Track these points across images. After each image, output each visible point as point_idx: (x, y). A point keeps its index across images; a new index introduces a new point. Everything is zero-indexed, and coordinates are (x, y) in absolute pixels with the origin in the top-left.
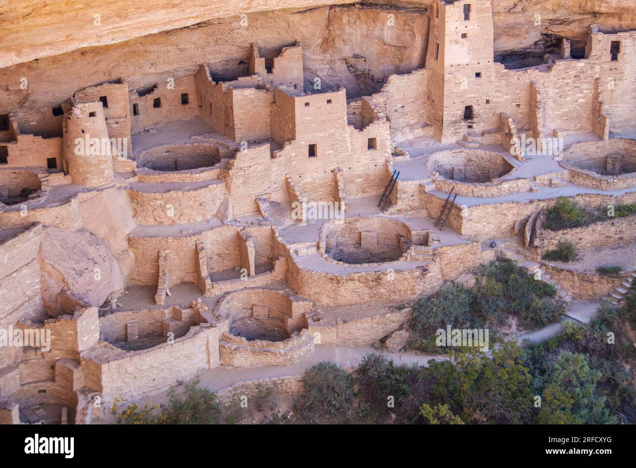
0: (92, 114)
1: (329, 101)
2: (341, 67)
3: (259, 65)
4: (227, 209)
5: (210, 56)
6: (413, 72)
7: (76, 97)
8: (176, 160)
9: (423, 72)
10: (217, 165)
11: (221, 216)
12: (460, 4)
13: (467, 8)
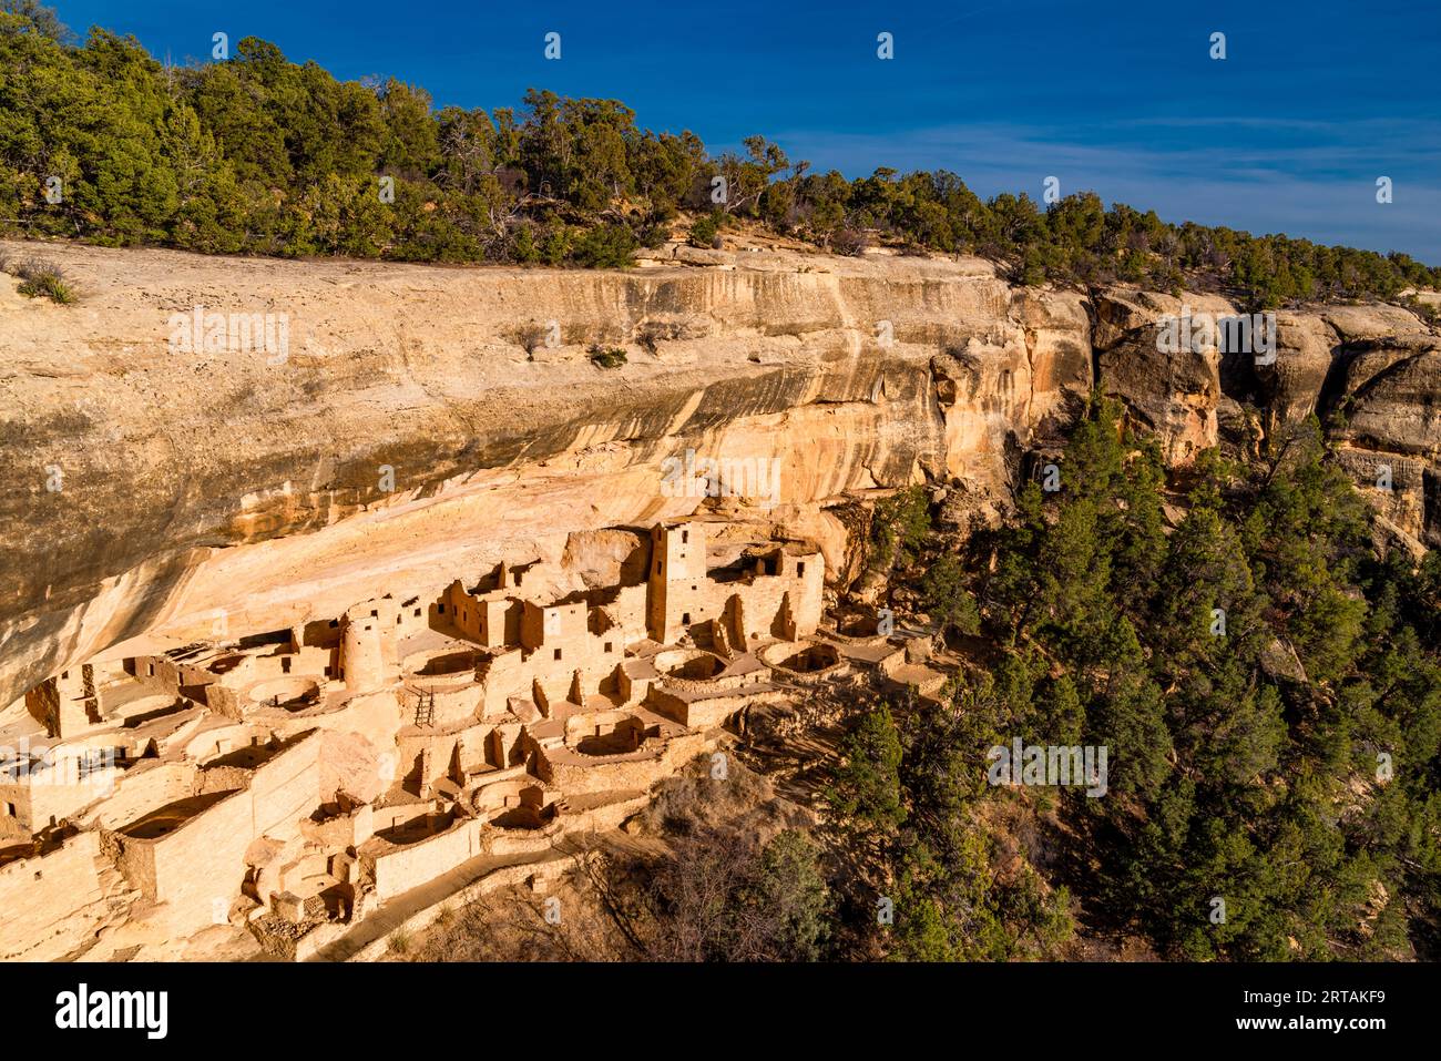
1: (573, 611)
2: (579, 581)
4: (483, 708)
6: (640, 584)
7: (351, 614)
9: (647, 584)
10: (475, 669)
11: (478, 715)
12: (678, 532)
13: (685, 534)
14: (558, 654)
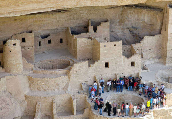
0: (14, 45)
1: (115, 45)
2: (127, 32)
3: (91, 28)
5: (71, 24)
6: (155, 35)
7: (13, 37)
8: (53, 65)
9: (160, 35)
10: (67, 68)
11: (65, 89)
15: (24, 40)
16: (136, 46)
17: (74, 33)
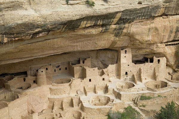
0: (42, 72)
1: (94, 70)
2: (100, 63)
3: (81, 62)
5: (71, 60)
6: (114, 64)
7: (41, 68)
8: (62, 82)
10: (69, 83)
12: (124, 50)
13: (126, 51)
14: (90, 80)
15: (47, 69)
16: (105, 70)
17: (73, 64)
